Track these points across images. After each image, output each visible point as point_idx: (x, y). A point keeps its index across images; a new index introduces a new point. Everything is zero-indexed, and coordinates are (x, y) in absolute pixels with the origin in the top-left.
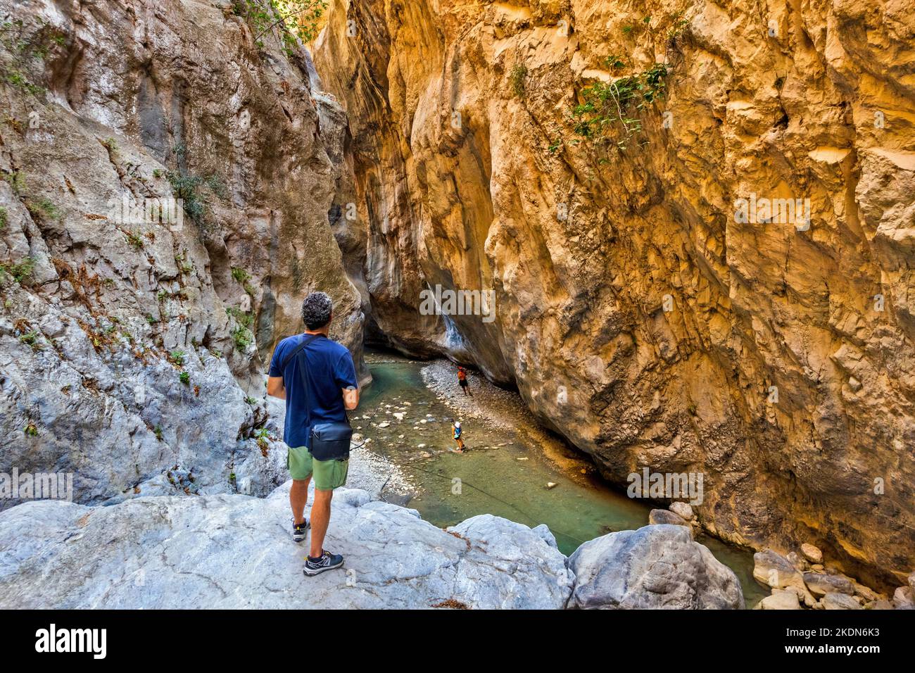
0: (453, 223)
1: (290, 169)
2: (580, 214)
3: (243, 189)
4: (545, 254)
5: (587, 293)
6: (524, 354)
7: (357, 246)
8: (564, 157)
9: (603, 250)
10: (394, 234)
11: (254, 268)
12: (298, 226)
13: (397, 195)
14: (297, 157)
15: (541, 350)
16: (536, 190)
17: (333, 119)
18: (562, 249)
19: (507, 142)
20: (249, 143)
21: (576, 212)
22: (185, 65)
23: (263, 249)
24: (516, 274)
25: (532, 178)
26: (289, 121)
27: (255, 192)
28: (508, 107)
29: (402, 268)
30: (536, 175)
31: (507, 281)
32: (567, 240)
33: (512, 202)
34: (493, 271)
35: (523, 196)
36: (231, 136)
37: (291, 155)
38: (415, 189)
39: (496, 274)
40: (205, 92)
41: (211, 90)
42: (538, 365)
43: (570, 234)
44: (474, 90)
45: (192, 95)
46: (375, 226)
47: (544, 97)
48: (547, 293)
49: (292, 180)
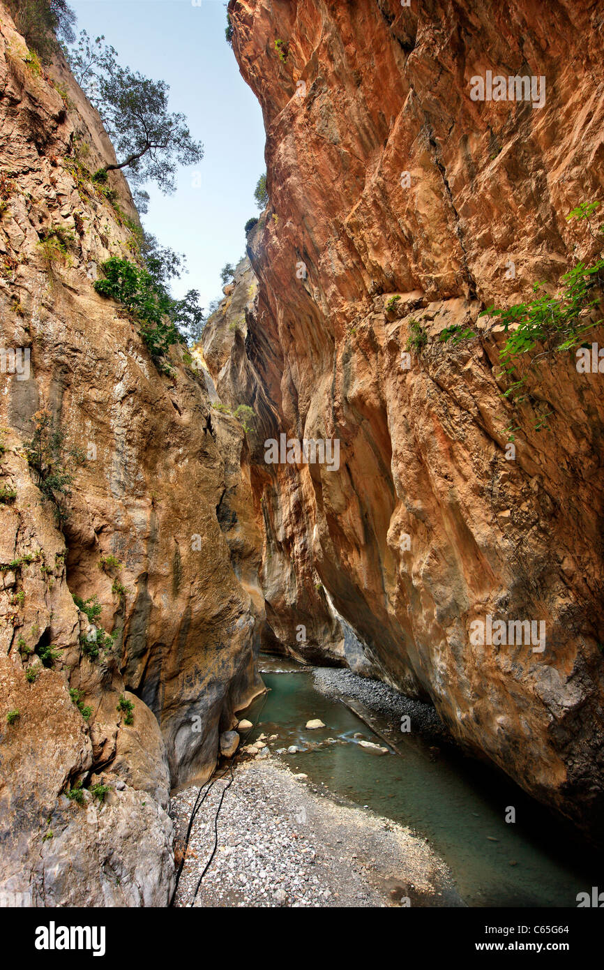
0: (350, 520)
1: (177, 461)
2: (508, 484)
3: (122, 478)
4: (465, 535)
5: (528, 583)
6: (444, 664)
7: (252, 552)
8: (481, 422)
9: (542, 526)
10: (289, 542)
11: (128, 563)
12: (182, 519)
13: (292, 504)
14: (185, 450)
15: (468, 658)
16: (448, 463)
17: (231, 432)
18: (489, 528)
19: (409, 417)
20: (132, 431)
21: (503, 481)
22: (69, 351)
23: (141, 542)
24: (429, 565)
25: (442, 449)
26: (177, 414)
27: (135, 481)
28: (407, 381)
29: (298, 574)
30: (446, 446)
31: (417, 575)
32: (495, 517)
33: (418, 482)
34: (399, 564)
35: (432, 471)
36: (113, 422)
37: (179, 447)
38: (309, 496)
39: (402, 568)
40: (87, 377)
41: (94, 377)
42: (464, 678)
43: (497, 509)
44: (368, 376)
45: (73, 380)
46: (271, 536)
47: (450, 360)
48: (471, 586)
49: (178, 472)
